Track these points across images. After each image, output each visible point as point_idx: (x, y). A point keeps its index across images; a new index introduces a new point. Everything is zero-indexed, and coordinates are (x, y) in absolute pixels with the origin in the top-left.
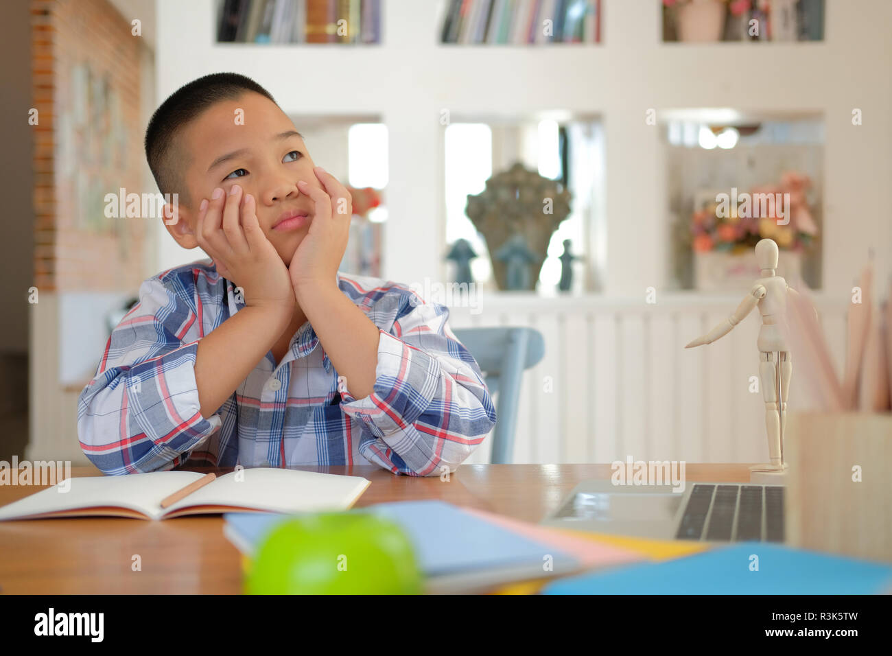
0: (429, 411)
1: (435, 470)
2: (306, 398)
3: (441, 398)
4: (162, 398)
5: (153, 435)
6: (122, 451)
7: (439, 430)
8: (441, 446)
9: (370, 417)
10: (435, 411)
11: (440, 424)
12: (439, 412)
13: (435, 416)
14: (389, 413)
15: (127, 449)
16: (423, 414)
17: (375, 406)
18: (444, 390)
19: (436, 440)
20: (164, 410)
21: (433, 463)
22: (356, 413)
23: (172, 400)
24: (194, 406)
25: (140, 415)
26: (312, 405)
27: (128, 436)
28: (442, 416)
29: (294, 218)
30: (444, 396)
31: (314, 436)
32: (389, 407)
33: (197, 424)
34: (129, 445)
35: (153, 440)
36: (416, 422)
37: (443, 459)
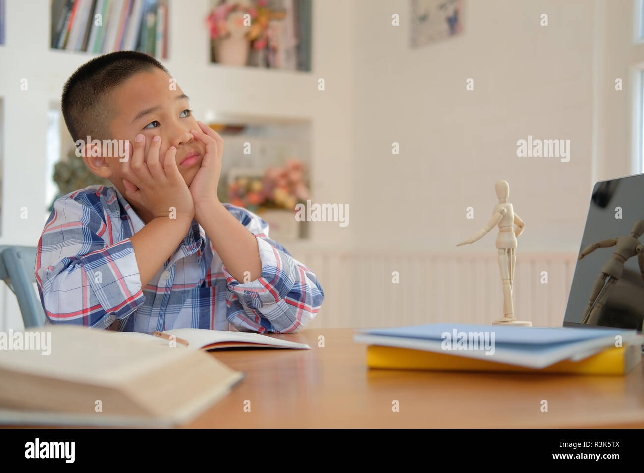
0: (294, 290)
1: (295, 330)
2: (182, 285)
3: (299, 281)
4: (117, 278)
5: (107, 306)
6: (83, 317)
7: (299, 303)
8: (300, 314)
9: (258, 294)
10: (297, 290)
11: (300, 299)
12: (300, 291)
13: (297, 293)
14: (272, 291)
15: (87, 316)
16: (291, 292)
17: (263, 287)
18: (300, 276)
19: (298, 309)
20: (119, 287)
21: (295, 325)
22: (245, 292)
23: (124, 280)
24: (138, 285)
25: (99, 290)
26: (186, 289)
27: (89, 306)
28: (302, 293)
29: (193, 157)
30: (301, 280)
31: (190, 310)
32: (272, 287)
33: (140, 298)
34: (89, 313)
35: (106, 309)
36: (286, 297)
37: (301, 323)
